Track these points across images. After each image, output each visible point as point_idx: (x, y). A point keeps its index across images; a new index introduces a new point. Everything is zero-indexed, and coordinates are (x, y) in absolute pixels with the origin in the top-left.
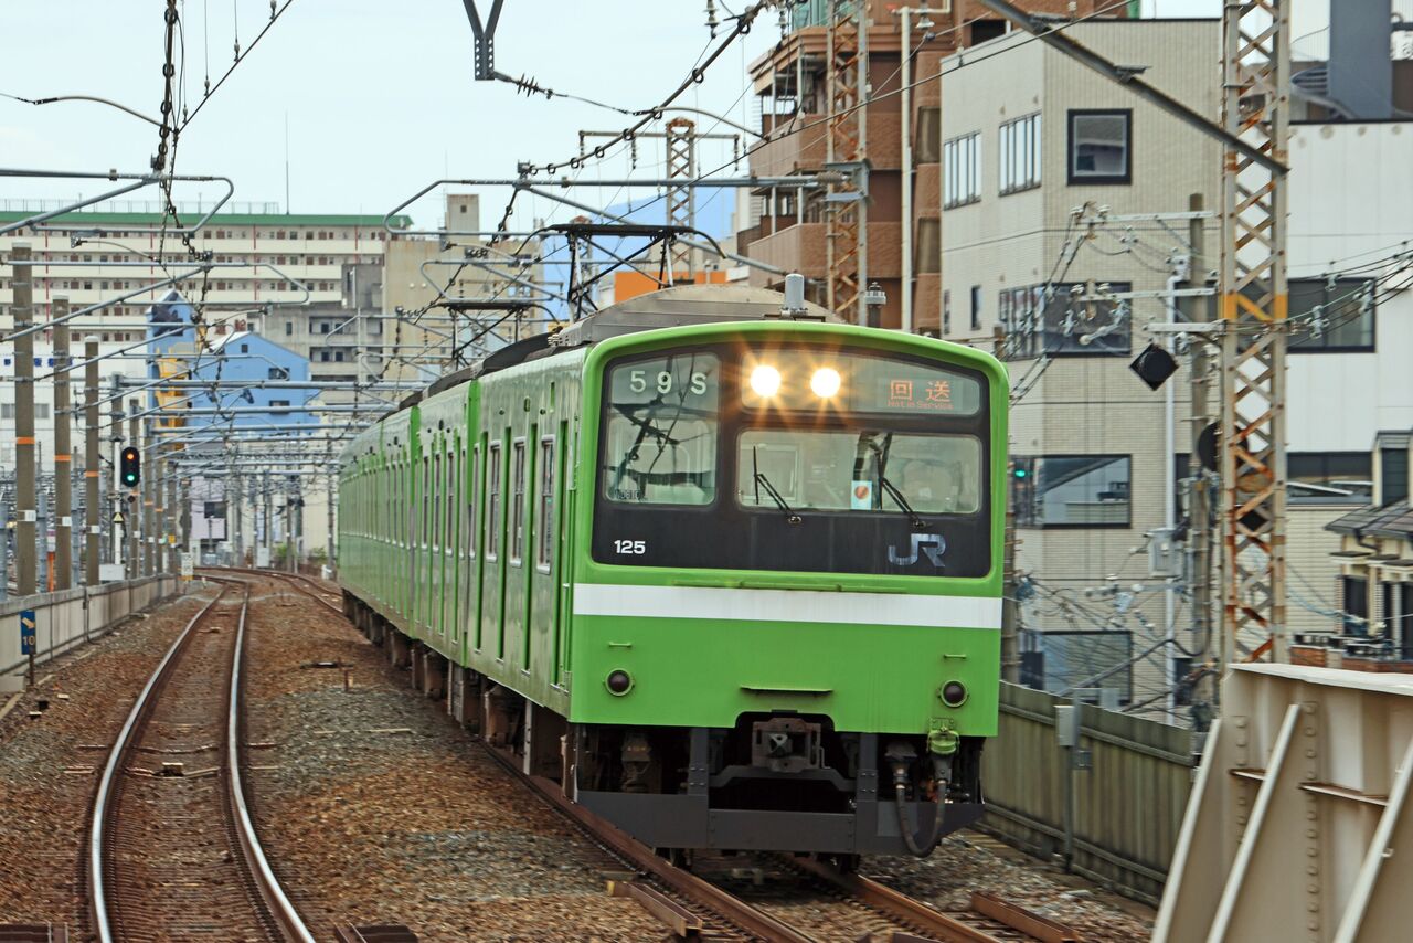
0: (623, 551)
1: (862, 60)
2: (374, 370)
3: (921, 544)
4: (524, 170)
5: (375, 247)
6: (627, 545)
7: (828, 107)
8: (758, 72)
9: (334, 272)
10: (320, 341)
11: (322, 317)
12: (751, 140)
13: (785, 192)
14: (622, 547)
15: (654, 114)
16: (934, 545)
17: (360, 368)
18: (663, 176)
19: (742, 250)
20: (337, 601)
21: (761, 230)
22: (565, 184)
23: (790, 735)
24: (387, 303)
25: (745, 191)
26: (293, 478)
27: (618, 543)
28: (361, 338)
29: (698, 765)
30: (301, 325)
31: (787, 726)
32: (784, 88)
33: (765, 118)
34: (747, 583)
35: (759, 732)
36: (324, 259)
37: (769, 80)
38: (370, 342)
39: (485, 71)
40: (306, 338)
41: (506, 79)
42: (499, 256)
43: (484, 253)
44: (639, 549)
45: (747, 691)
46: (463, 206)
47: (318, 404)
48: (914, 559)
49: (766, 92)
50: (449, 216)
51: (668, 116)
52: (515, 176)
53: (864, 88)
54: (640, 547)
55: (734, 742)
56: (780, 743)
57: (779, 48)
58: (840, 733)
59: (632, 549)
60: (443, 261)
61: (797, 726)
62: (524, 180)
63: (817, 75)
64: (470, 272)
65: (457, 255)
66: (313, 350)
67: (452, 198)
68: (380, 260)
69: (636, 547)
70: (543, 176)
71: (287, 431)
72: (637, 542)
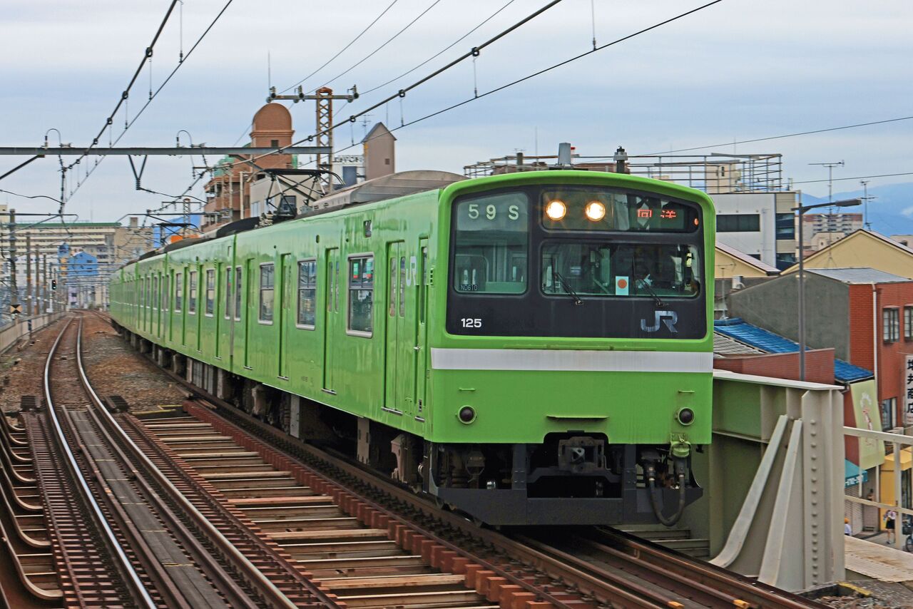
0: (467, 326)
1: (231, 184)
2: (112, 260)
3: (662, 317)
4: (148, 211)
5: (112, 230)
6: (470, 321)
7: (222, 195)
8: (205, 187)
9: (103, 237)
10: (99, 253)
11: (100, 248)
12: (203, 204)
13: (212, 216)
14: (467, 323)
15: (180, 197)
16: (670, 318)
17: (109, 260)
18: (182, 212)
19: (202, 231)
20: (109, 320)
21: (207, 225)
22: (158, 214)
23: (585, 448)
24: (115, 244)
25: (203, 216)
26: (93, 287)
27: (463, 320)
28: (109, 253)
29: (519, 469)
30: (95, 250)
31: (582, 442)
32: (212, 191)
33: (208, 198)
35: (563, 447)
36: (100, 234)
37: (209, 189)
38: (111, 253)
39: (139, 188)
40: (96, 253)
41: (143, 189)
42: (142, 233)
43: (139, 232)
44: (478, 324)
45: (551, 418)
46: (134, 220)
47: (99, 269)
48: (657, 327)
49: (207, 192)
50: (131, 223)
51: (184, 198)
52: (146, 213)
53: (231, 190)
54: (478, 323)
56: (579, 454)
57: (211, 181)
58: (612, 445)
59: (473, 324)
60: (129, 234)
61: (588, 442)
62: (148, 214)
63: (220, 187)
64: (136, 236)
65: (132, 232)
66: (98, 256)
67: (132, 218)
68: (114, 234)
69: (475, 322)
70: (153, 213)
71: (91, 276)
72: (476, 320)
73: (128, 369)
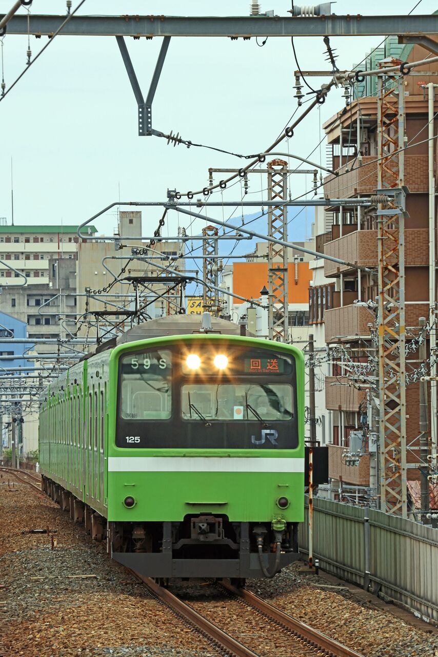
0: (130, 442)
1: (401, 119)
2: (71, 330)
3: (267, 434)
4: (172, 195)
5: (72, 247)
6: (132, 439)
7: (378, 151)
8: (330, 128)
9: (44, 264)
10: (34, 311)
11: (36, 295)
12: (325, 174)
13: (349, 209)
14: (130, 440)
15: (260, 158)
16: (273, 434)
17: (61, 329)
18: (265, 199)
19: (319, 248)
21: (333, 234)
22: (200, 204)
23: (208, 524)
24: (79, 286)
25: (321, 209)
26: (16, 403)
27: (127, 438)
28: (62, 308)
29: (167, 539)
30: (21, 301)
31: (207, 520)
32: (347, 139)
33: (335, 158)
34: (187, 455)
35: (194, 523)
36: (37, 256)
37: (338, 133)
38: (67, 311)
39: (146, 129)
40: (25, 309)
41: (160, 135)
42: (155, 253)
43: (145, 252)
44: (137, 440)
45: (188, 504)
46: (131, 219)
47: (35, 354)
48: (263, 441)
49: (335, 141)
50: (121, 226)
51: (269, 159)
52: (166, 200)
53: (403, 139)
54: (137, 439)
55: (183, 528)
56: (203, 527)
57: (345, 111)
58: (232, 522)
59: (134, 440)
60: (117, 257)
61: (211, 520)
62: (172, 201)
63: (370, 129)
64: (135, 264)
65: (127, 253)
66: (29, 317)
67: (123, 215)
68: (75, 256)
69: (136, 439)
70: (184, 199)
71: (12, 372)
72: (136, 437)
73: (112, 634)
